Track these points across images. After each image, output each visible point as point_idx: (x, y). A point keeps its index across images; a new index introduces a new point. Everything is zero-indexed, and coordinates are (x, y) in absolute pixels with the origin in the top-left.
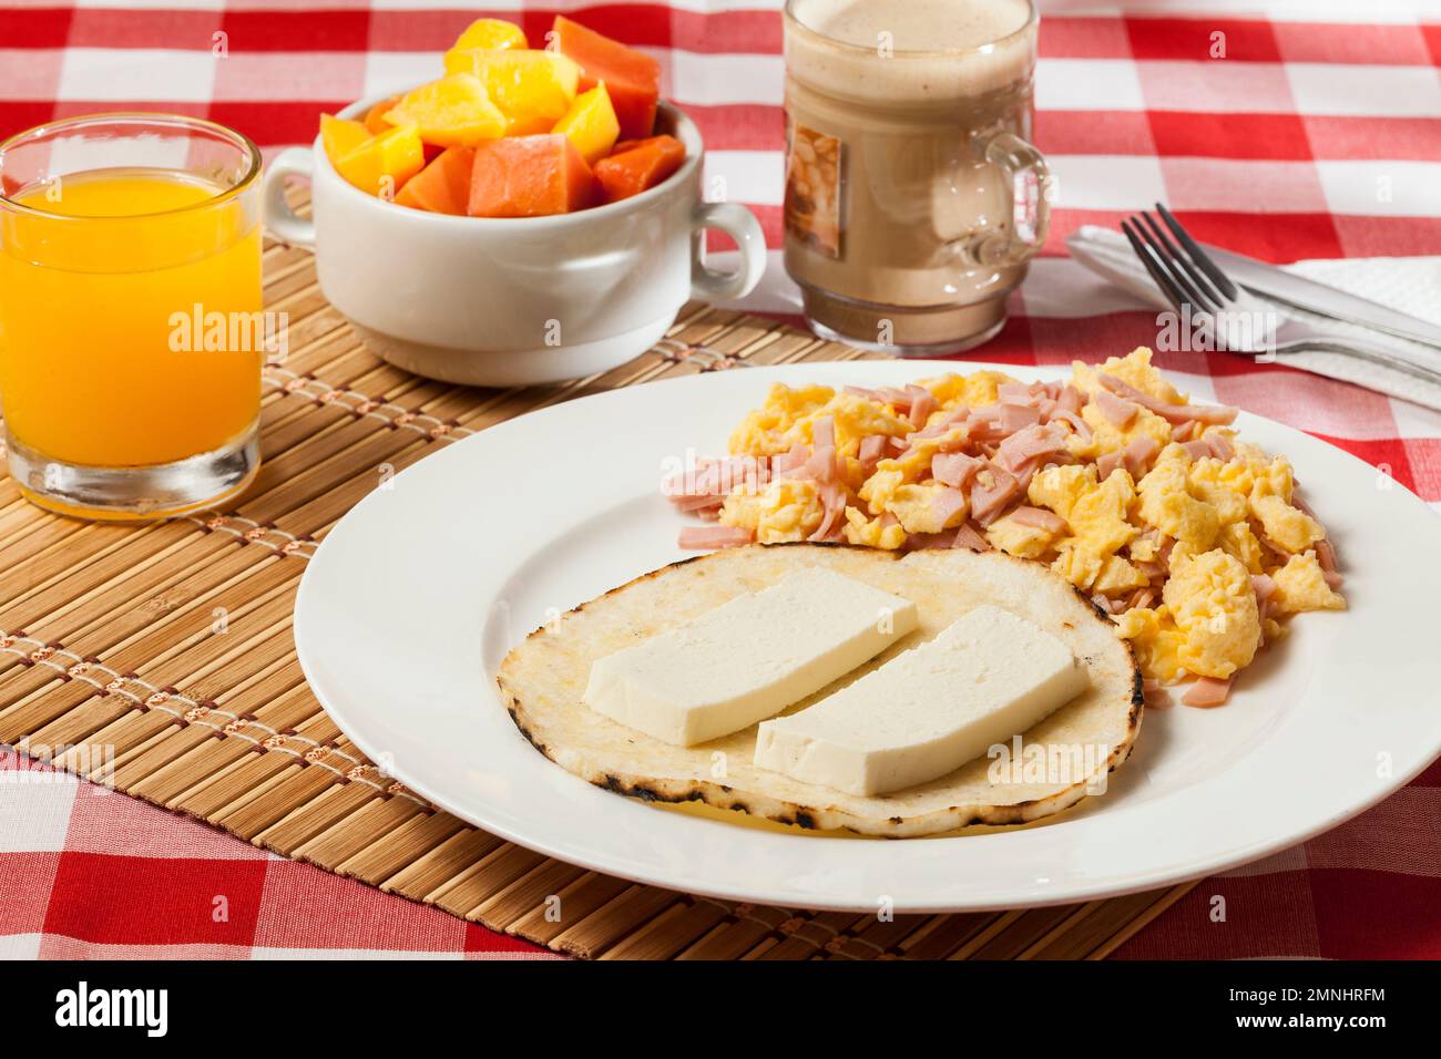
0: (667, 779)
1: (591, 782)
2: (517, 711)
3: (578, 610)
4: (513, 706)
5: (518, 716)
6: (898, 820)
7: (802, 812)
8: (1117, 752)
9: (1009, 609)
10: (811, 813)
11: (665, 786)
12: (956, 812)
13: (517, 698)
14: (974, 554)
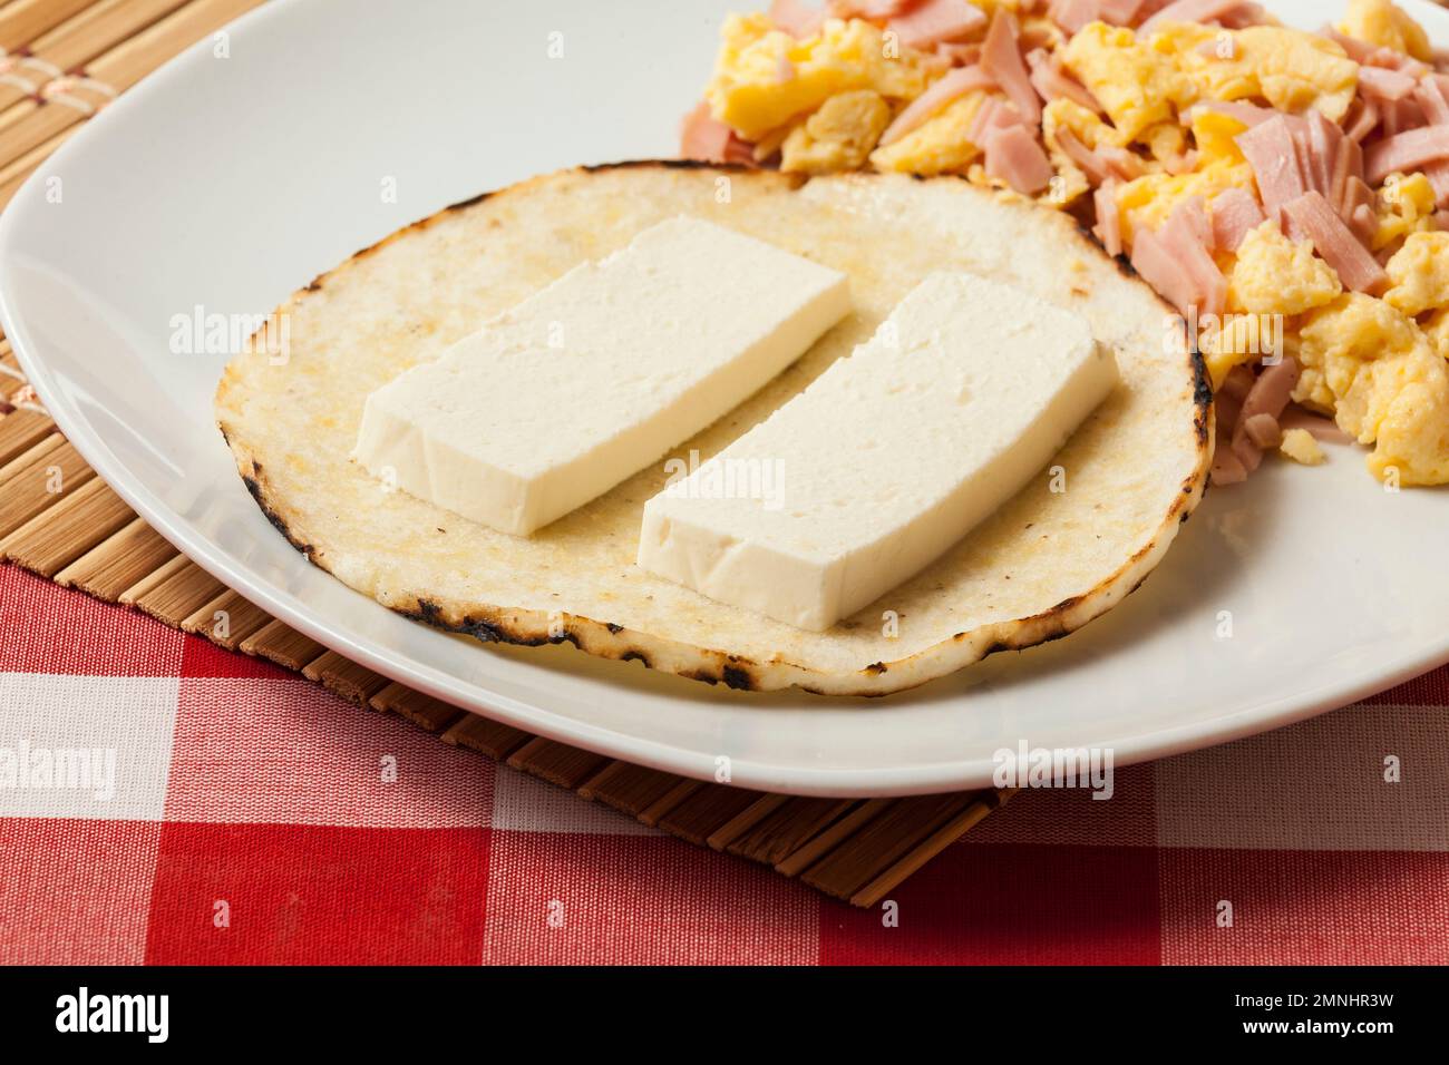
0: (519, 610)
1: (395, 610)
2: (261, 484)
3: (315, 287)
4: (251, 473)
5: (263, 490)
6: (879, 668)
7: (734, 666)
8: (1188, 490)
9: (984, 276)
10: (747, 666)
11: (516, 620)
12: (964, 642)
13: (259, 462)
14: (916, 183)
